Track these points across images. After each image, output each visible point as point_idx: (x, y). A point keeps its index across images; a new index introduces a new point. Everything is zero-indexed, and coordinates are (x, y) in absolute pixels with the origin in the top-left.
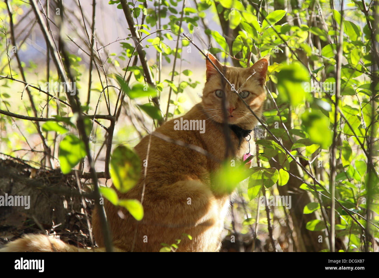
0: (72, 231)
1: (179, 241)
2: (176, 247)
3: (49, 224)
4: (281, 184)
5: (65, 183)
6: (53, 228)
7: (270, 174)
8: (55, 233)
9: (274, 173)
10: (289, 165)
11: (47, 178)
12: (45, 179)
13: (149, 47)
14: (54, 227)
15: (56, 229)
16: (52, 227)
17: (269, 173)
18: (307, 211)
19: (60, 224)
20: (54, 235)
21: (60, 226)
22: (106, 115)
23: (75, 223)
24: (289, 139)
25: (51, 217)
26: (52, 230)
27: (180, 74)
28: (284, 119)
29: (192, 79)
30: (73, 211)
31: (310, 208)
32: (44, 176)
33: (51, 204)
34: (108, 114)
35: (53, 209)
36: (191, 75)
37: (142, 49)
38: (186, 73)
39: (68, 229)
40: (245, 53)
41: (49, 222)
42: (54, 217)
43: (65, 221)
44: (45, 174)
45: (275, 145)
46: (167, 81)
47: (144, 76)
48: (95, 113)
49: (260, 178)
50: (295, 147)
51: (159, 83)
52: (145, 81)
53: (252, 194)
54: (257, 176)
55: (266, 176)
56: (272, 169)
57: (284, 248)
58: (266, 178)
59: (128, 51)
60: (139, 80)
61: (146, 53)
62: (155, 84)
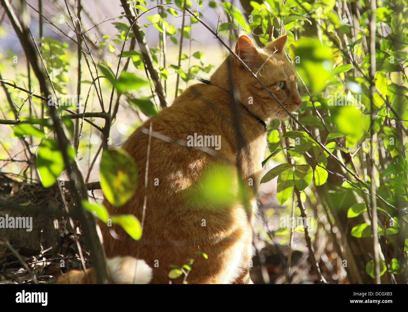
0: (66, 256)
1: (192, 261)
2: (188, 268)
3: (37, 249)
4: (319, 183)
5: (55, 197)
6: (41, 254)
7: (302, 173)
8: (44, 259)
9: (307, 171)
10: (326, 160)
11: (32, 192)
12: (30, 194)
13: (148, 26)
14: (43, 252)
15: (46, 254)
16: (41, 252)
17: (301, 171)
18: (351, 214)
19: (51, 248)
20: (44, 262)
21: (50, 250)
22: (99, 112)
23: (69, 245)
24: (325, 129)
25: (39, 240)
26: (40, 256)
27: (190, 58)
28: (317, 104)
29: (204, 62)
30: (67, 231)
31: (354, 211)
32: (29, 191)
33: (38, 225)
34: (101, 111)
35: (41, 230)
36: (203, 58)
37: (140, 30)
38: (197, 55)
39: (61, 254)
40: (265, 28)
41: (36, 246)
42: (42, 240)
43: (57, 244)
44: (30, 188)
45: (307, 137)
46: (173, 66)
47: (144, 63)
48: (85, 110)
49: (291, 178)
50: (330, 137)
51: (162, 70)
52: (146, 69)
53: (282, 197)
54: (287, 176)
55: (298, 176)
56: (304, 166)
57: (333, 259)
58: (297, 178)
59: (123, 32)
60: (139, 67)
61: (144, 35)
62: (158, 71)
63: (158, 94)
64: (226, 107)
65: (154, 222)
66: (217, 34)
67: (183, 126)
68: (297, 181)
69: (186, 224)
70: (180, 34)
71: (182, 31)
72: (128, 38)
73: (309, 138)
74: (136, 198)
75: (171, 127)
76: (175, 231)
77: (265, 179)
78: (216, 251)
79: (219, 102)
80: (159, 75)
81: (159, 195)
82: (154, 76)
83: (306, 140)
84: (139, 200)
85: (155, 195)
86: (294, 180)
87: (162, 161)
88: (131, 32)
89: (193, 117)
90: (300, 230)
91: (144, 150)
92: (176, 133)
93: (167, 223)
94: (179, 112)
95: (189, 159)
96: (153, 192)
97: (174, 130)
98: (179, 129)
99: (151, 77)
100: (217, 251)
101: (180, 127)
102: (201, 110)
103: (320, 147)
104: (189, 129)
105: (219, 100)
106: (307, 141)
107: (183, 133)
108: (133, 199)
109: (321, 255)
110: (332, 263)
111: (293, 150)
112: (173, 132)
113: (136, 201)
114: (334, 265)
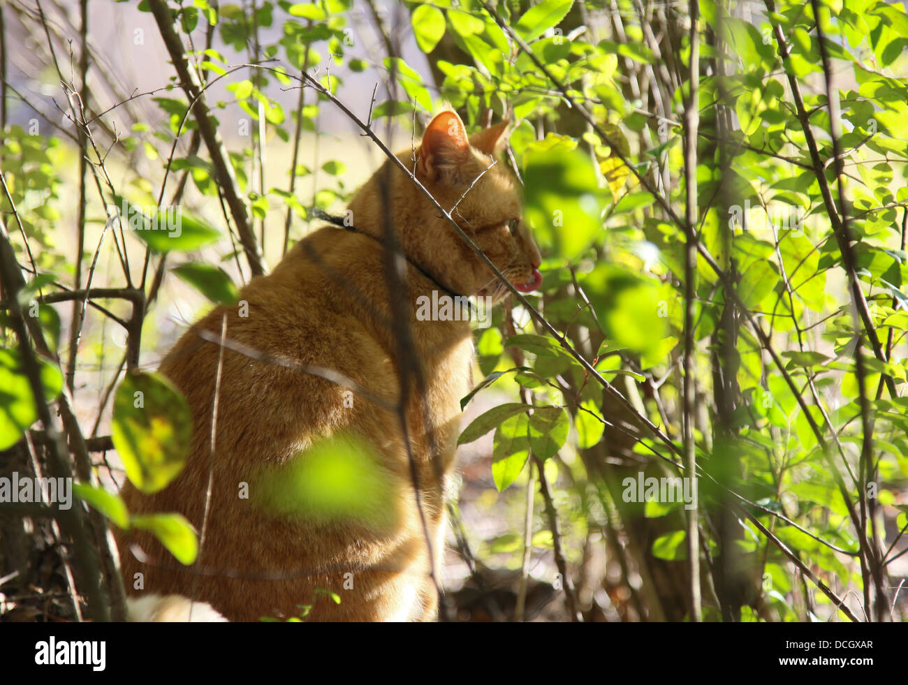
0: (48, 592)
4: (585, 441)
7: (546, 423)
9: (556, 420)
15: (5, 586)
17: (545, 419)
18: (653, 509)
19: (16, 574)
21: (14, 578)
22: (122, 287)
23: (55, 568)
24: (597, 330)
27: (315, 173)
30: (50, 537)
34: (125, 285)
37: (208, 114)
38: (331, 168)
39: (36, 586)
40: (474, 112)
43: (29, 565)
45: (556, 347)
46: (278, 191)
47: (217, 183)
48: (89, 284)
49: (523, 432)
50: (606, 348)
51: (255, 198)
52: (221, 196)
53: (504, 474)
54: (514, 429)
55: (537, 428)
56: (551, 409)
57: (621, 602)
58: (536, 434)
59: (175, 118)
60: (207, 191)
61: (218, 124)
62: (247, 201)
63: (245, 250)
64: (381, 278)
65: (231, 524)
66: (369, 126)
67: (293, 314)
68: (535, 439)
69: (299, 530)
70: (294, 122)
71: (299, 114)
72: (183, 129)
73: (561, 350)
74: (193, 469)
75: (267, 315)
76: (276, 545)
77: (467, 436)
78: (363, 588)
79: (366, 268)
80: (248, 210)
81: (241, 462)
82: (238, 211)
83: (556, 353)
84: (199, 475)
85: (233, 463)
86: (529, 438)
87: (246, 386)
88: (191, 117)
89: (314, 297)
90: (544, 544)
91: (210, 365)
92: (278, 327)
93: (260, 528)
94: (284, 286)
95: (306, 383)
96: (230, 455)
97: (272, 321)
98: (284, 321)
99: (232, 212)
100: (365, 587)
101: (287, 315)
102: (328, 284)
103: (584, 368)
104: (306, 320)
105: (367, 264)
106: (557, 355)
107: (293, 328)
108: (186, 472)
109: (595, 592)
110: (618, 610)
111: (528, 375)
112: (271, 326)
113: (193, 476)
114: (622, 615)
